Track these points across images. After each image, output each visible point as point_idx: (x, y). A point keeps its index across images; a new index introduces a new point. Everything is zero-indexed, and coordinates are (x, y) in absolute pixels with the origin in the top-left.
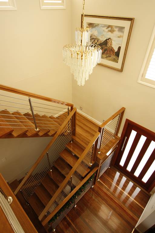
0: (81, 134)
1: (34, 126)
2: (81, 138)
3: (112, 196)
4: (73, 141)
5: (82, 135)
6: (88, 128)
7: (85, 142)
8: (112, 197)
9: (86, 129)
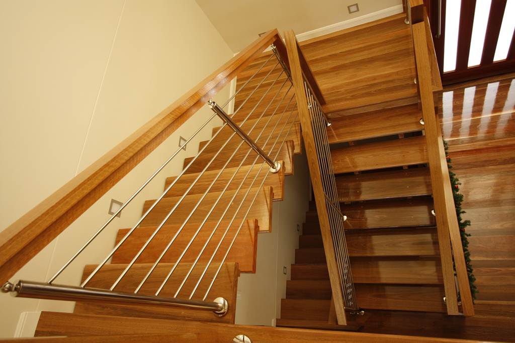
0: (333, 88)
1: (265, 165)
2: (343, 94)
3: (492, 143)
4: (329, 120)
5: (336, 87)
6: (330, 62)
7: (363, 94)
8: (494, 144)
9: (329, 67)
